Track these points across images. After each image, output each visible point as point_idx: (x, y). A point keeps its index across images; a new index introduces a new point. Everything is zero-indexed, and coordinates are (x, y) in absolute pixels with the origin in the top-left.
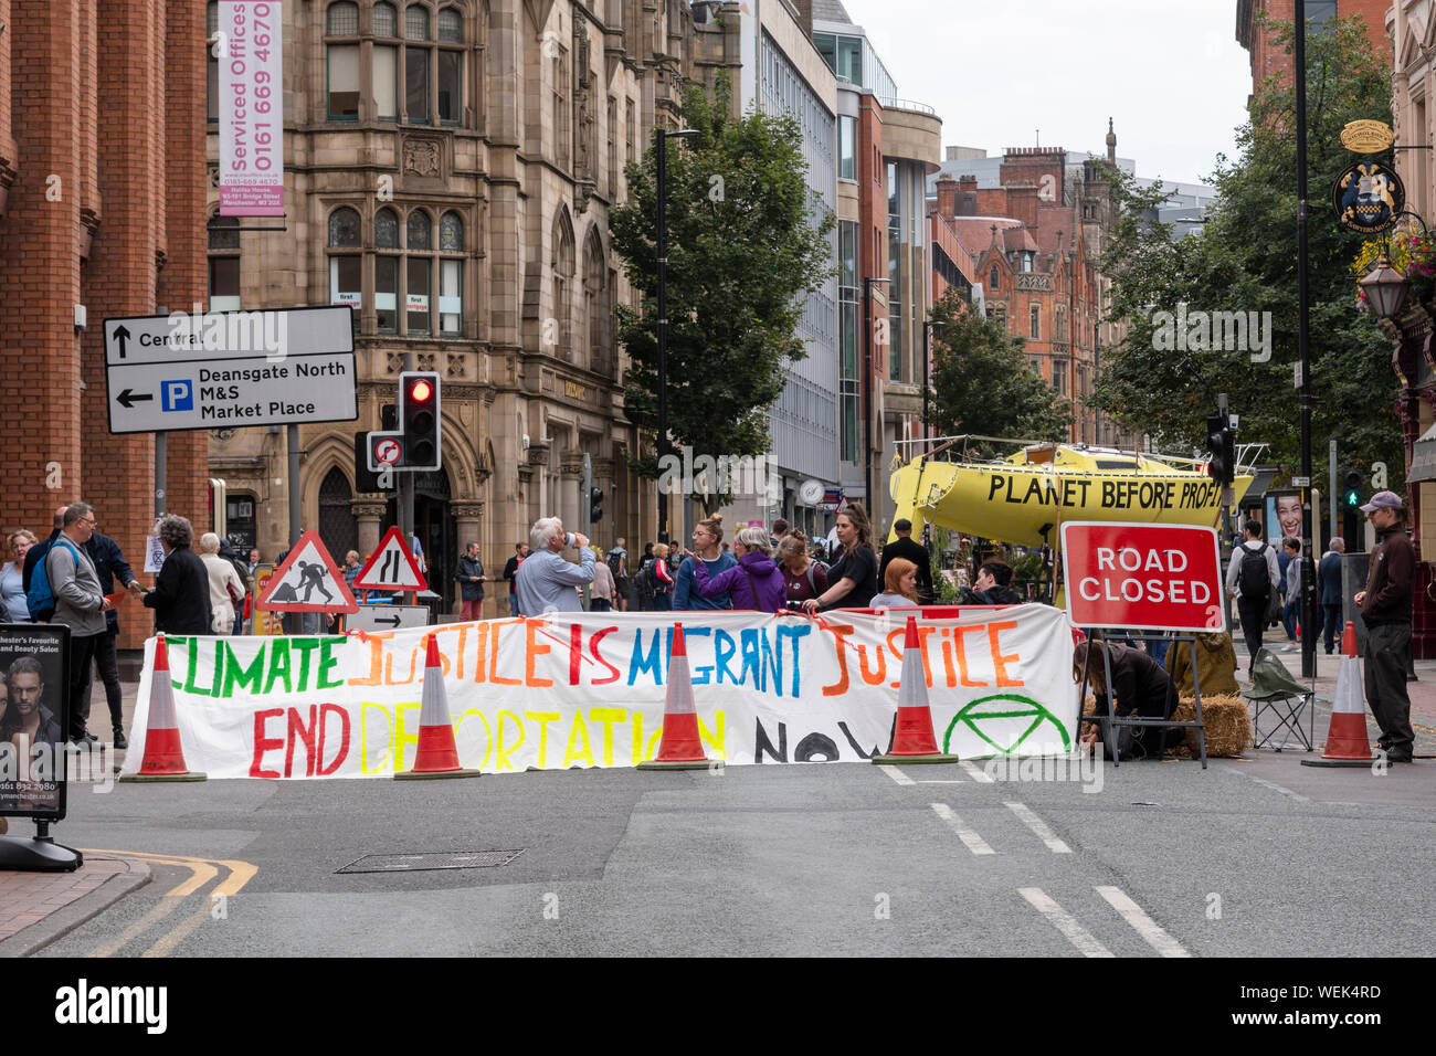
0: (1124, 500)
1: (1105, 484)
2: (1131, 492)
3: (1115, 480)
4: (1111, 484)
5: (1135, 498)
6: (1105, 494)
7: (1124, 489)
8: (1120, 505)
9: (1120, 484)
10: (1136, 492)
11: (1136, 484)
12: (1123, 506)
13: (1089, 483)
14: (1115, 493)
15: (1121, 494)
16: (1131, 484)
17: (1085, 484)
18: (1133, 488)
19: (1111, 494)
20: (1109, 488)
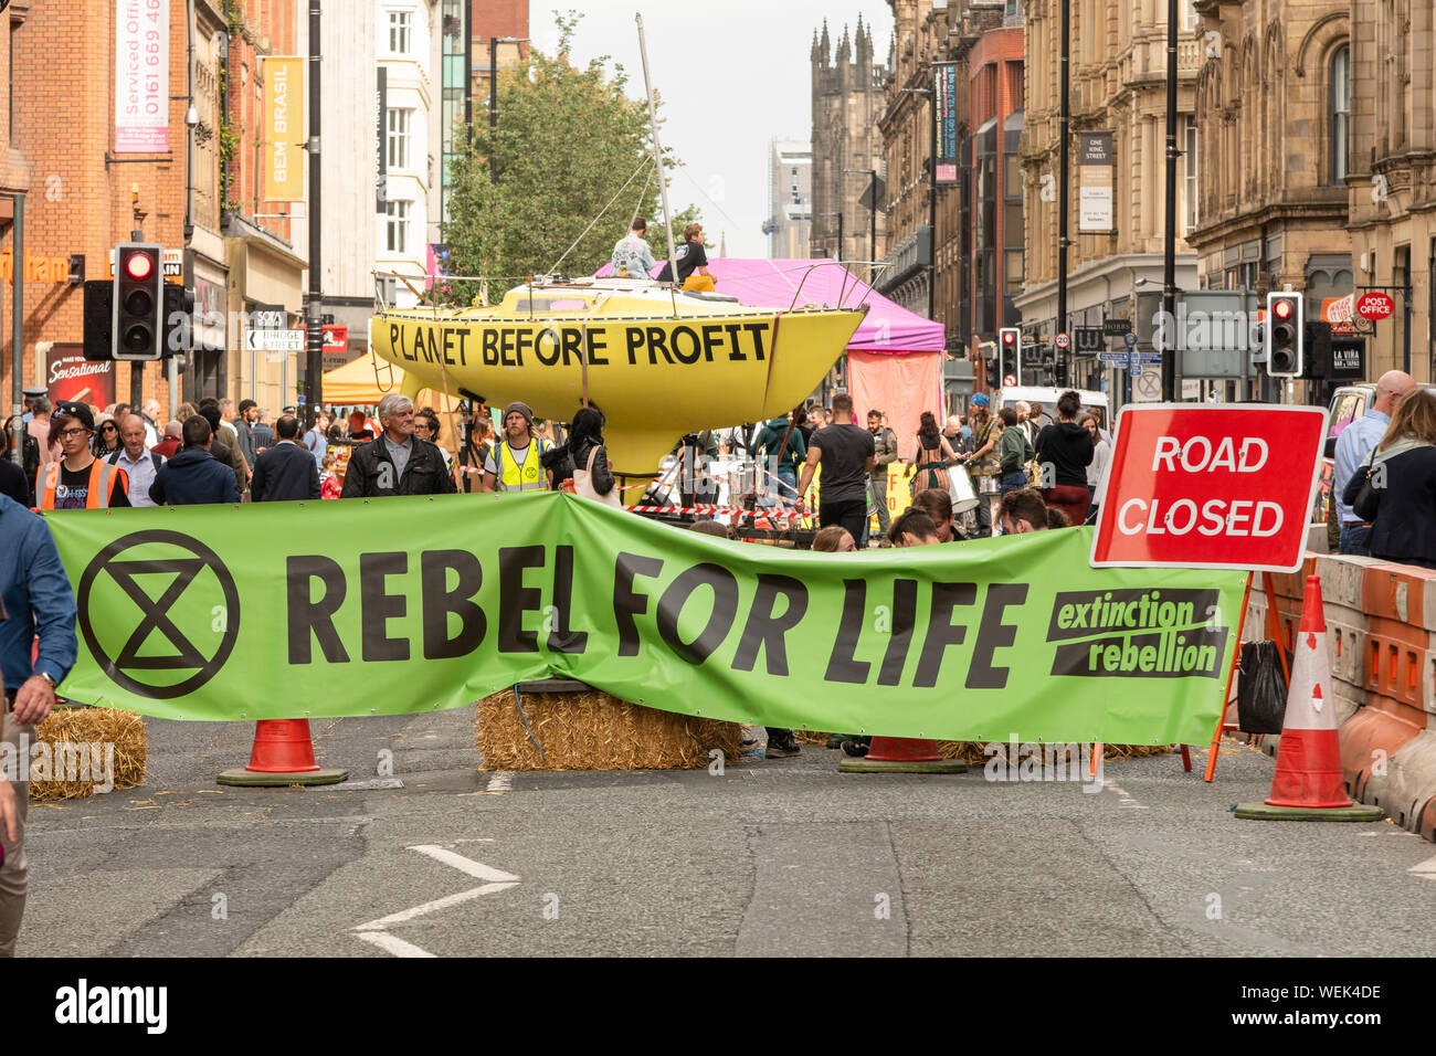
0: (511, 355)
1: (487, 332)
2: (521, 344)
3: (499, 326)
4: (493, 332)
5: (528, 352)
6: (486, 346)
7: (511, 339)
8: (507, 362)
9: (505, 332)
10: (528, 344)
11: (529, 332)
12: (512, 363)
13: (467, 332)
14: (498, 346)
15: (506, 347)
16: (521, 332)
17: (463, 333)
18: (525, 338)
19: (492, 346)
20: (490, 339)
